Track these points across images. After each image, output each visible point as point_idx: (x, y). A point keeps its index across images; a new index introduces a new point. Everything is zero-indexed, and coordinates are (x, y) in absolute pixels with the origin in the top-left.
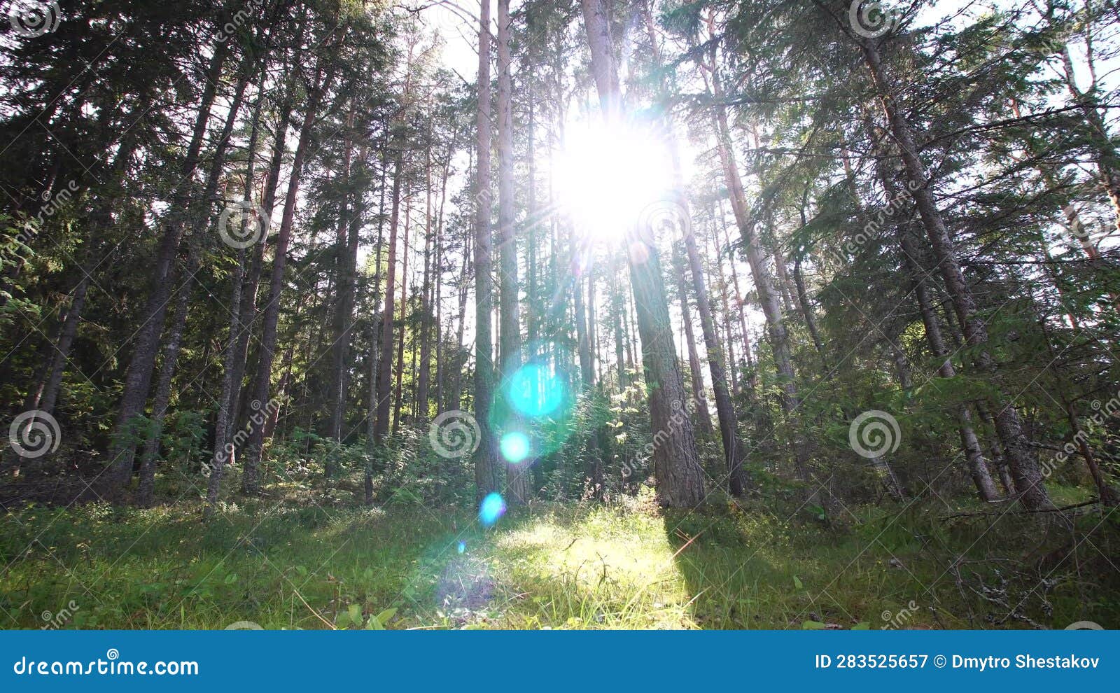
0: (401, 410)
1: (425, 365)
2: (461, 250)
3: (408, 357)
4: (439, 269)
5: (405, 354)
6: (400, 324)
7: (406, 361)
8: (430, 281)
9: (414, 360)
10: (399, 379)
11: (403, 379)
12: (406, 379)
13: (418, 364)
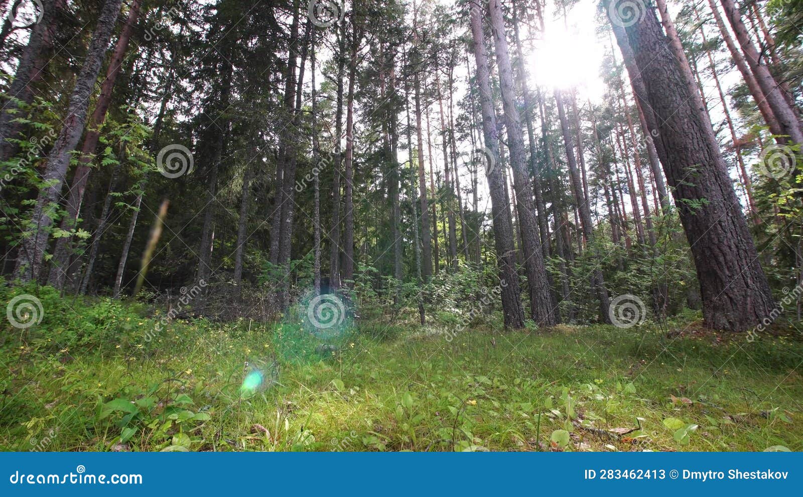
0: (440, 262)
1: (453, 229)
2: (469, 138)
3: (440, 226)
4: (455, 155)
5: (437, 224)
6: (432, 201)
7: (439, 228)
8: (449, 166)
9: (444, 226)
10: (436, 241)
11: (439, 242)
12: (440, 240)
13: (447, 230)
